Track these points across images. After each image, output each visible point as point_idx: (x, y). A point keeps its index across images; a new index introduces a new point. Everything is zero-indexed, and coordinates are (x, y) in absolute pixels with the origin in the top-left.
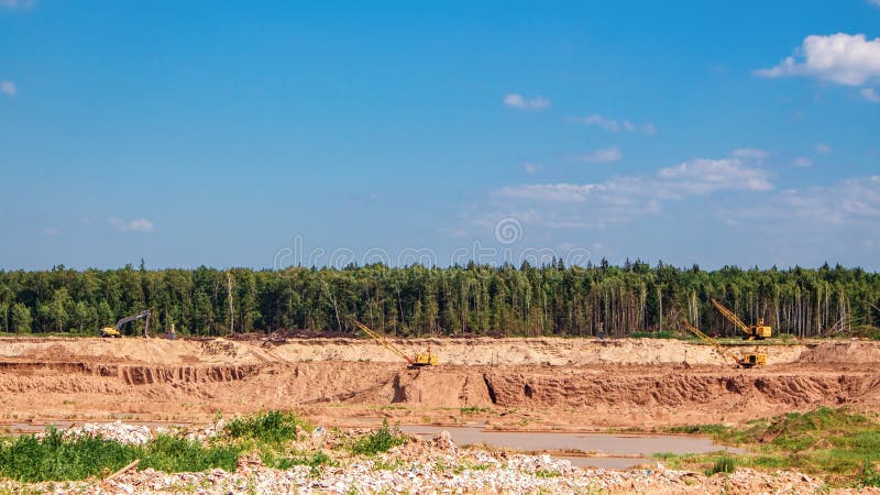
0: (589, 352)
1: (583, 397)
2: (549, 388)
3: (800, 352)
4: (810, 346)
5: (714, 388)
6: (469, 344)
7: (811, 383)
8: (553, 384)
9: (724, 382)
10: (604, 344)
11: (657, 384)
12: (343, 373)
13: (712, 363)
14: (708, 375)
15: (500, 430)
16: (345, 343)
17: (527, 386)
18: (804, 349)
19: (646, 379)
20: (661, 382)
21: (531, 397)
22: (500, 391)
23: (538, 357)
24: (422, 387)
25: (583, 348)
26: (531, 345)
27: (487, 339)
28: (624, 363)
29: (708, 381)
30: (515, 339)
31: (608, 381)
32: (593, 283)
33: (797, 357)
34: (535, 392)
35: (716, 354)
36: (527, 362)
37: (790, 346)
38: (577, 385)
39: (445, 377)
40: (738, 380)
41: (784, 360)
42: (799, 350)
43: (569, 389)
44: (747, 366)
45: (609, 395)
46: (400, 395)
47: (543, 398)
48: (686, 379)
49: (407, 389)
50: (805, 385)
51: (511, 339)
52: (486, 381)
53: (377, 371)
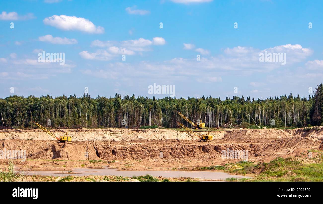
0: (131, 135)
1: (139, 155)
2: (124, 151)
3: (224, 134)
4: (227, 132)
5: (197, 150)
6: (77, 132)
7: (239, 148)
8: (125, 149)
9: (201, 148)
10: (138, 131)
11: (172, 149)
12: (25, 145)
13: (187, 139)
14: (194, 144)
15: (125, 169)
16: (20, 132)
17: (113, 150)
18: (225, 133)
19: (167, 146)
20: (173, 148)
21: (115, 155)
22: (101, 153)
23: (108, 137)
24: (67, 151)
25: (129, 133)
26: (105, 132)
27: (85, 129)
28: (149, 140)
29: (194, 147)
30: (97, 129)
31: (150, 148)
32: (121, 105)
33: (223, 137)
34: (117, 153)
35: (188, 136)
36: (104, 139)
37: (220, 132)
38: (136, 150)
39: (77, 146)
40: (207, 147)
41: (217, 138)
42: (223, 134)
43: (133, 151)
44: (205, 141)
45: (150, 154)
46: (57, 155)
47: (121, 156)
48: (184, 147)
49: (61, 152)
50: (237, 149)
51: (95, 129)
52: (95, 148)
53: (41, 144)
